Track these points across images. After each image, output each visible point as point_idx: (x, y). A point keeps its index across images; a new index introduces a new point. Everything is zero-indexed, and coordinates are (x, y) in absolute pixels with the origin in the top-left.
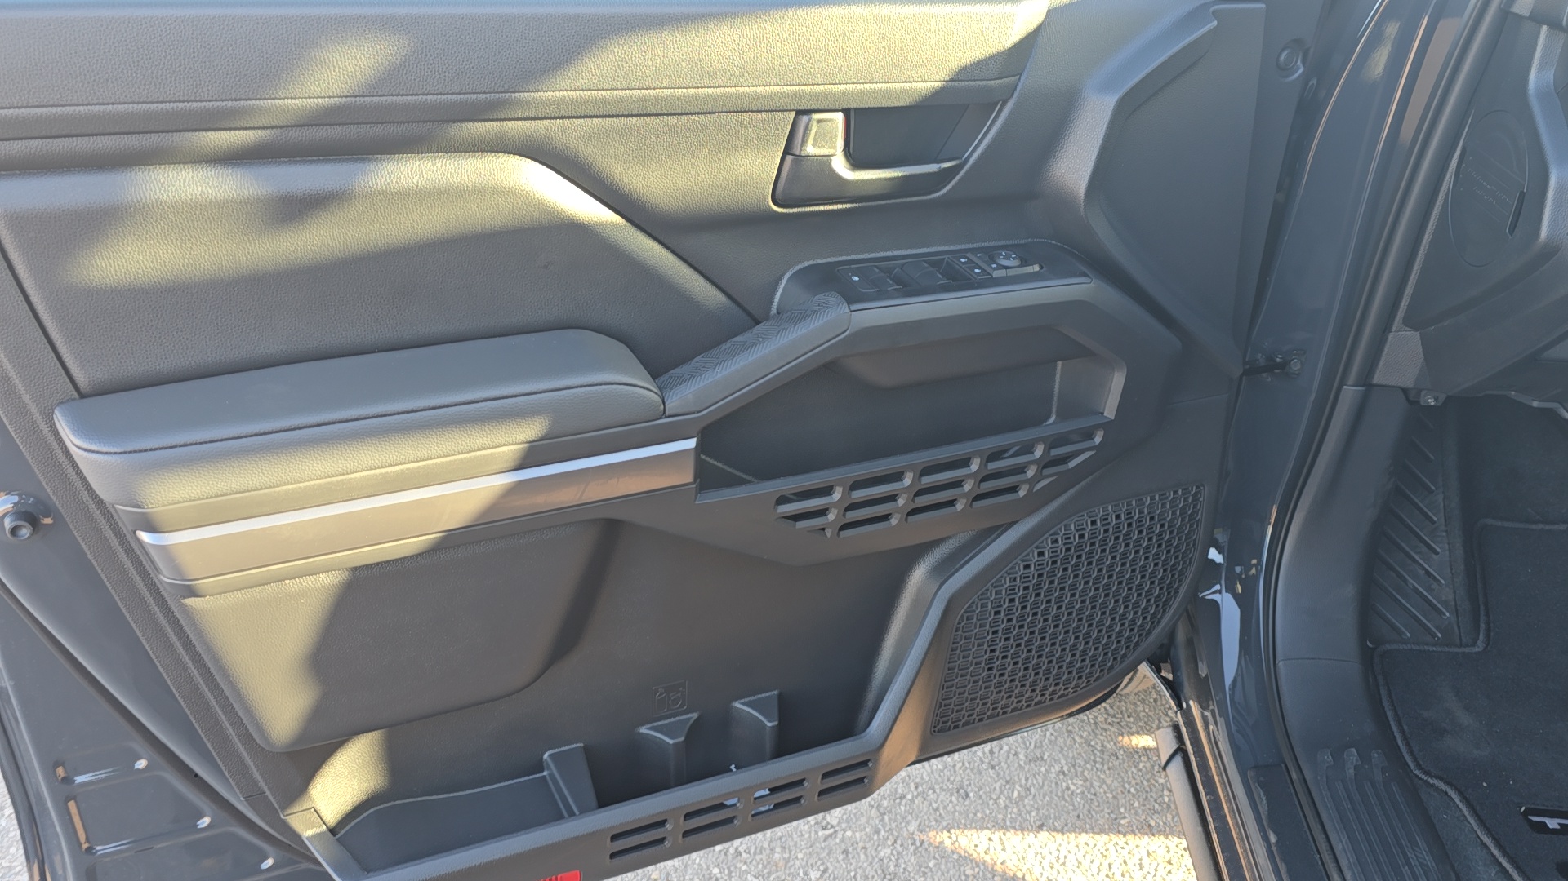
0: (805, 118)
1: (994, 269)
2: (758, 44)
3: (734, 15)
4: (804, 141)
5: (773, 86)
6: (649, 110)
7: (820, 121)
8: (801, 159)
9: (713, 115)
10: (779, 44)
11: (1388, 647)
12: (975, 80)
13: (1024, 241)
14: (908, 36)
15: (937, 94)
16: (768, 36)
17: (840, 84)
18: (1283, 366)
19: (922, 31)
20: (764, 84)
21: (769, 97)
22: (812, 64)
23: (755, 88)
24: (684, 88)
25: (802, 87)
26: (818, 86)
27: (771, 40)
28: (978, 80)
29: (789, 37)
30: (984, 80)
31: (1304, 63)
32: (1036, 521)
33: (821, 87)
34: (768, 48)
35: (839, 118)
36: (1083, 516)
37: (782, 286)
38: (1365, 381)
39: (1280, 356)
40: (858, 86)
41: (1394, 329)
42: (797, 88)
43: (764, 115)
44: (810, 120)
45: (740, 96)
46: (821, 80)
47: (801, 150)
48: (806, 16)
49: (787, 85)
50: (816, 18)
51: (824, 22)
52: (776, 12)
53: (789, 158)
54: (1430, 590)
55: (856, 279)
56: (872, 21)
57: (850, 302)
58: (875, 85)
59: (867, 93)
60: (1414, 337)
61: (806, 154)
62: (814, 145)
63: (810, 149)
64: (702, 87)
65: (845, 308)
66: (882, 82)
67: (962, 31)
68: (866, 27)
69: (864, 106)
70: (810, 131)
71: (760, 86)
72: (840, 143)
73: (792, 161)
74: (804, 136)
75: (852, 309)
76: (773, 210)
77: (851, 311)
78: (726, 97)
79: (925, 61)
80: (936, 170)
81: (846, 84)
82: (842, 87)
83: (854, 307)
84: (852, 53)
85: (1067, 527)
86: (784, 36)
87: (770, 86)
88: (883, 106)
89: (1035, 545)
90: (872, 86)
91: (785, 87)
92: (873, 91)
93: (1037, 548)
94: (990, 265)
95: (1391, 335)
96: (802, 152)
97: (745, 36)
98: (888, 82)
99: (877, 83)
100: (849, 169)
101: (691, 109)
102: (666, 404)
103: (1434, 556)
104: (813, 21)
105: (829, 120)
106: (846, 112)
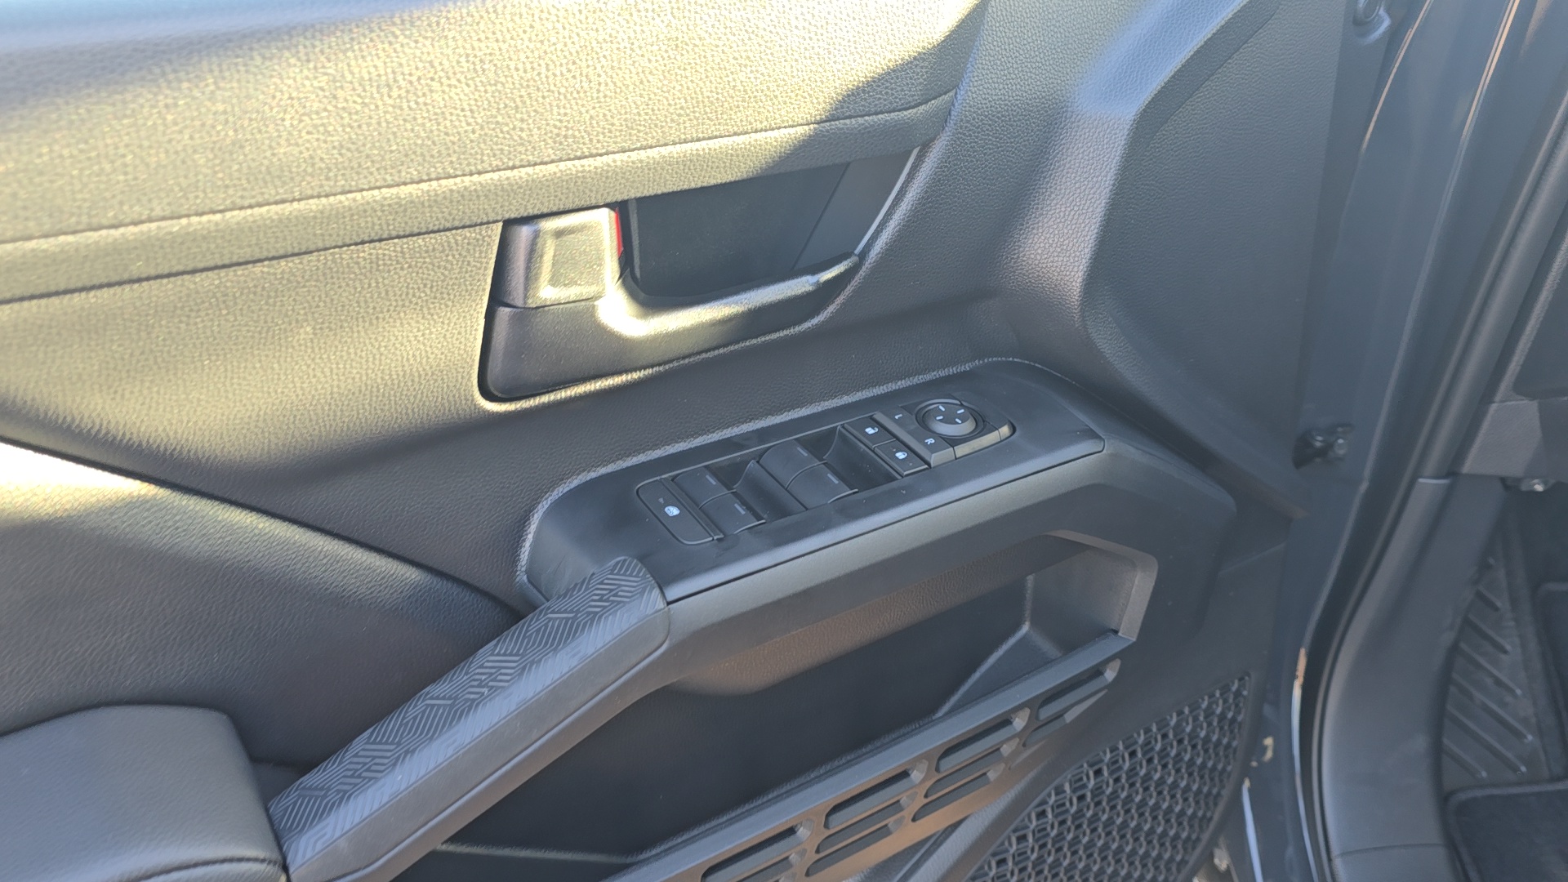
0: (525, 232)
1: (933, 449)
2: (385, 90)
3: (313, 30)
4: (530, 278)
5: (438, 179)
6: (138, 268)
7: (559, 234)
8: (527, 315)
9: (306, 258)
10: (435, 85)
11: (1463, 797)
12: (876, 113)
13: (967, 367)
14: (732, 38)
15: (804, 147)
16: (406, 70)
17: (592, 156)
18: (1323, 452)
19: (761, 25)
20: (416, 178)
21: (435, 201)
22: (522, 120)
23: (394, 190)
24: (214, 212)
25: (509, 173)
26: (543, 167)
27: (414, 79)
28: (882, 113)
29: (457, 69)
30: (894, 111)
31: (1388, 11)
32: (1014, 795)
33: (552, 168)
34: (412, 97)
35: (604, 222)
36: (1082, 766)
37: (533, 528)
38: (1451, 471)
39: (1320, 438)
40: (634, 156)
41: (1498, 397)
42: (496, 176)
43: (431, 240)
44: (536, 235)
45: (365, 210)
46: (550, 153)
47: (526, 297)
48: (493, 16)
49: (471, 174)
50: (517, 18)
51: (537, 25)
52: (416, 14)
53: (504, 313)
54: (1503, 704)
55: (673, 511)
56: (650, 14)
57: (663, 582)
58: (670, 148)
59: (657, 167)
60: (1529, 409)
61: (539, 303)
62: (554, 281)
63: (546, 292)
64: (260, 205)
65: (653, 601)
66: (685, 141)
67: (844, 17)
68: (638, 28)
69: (651, 192)
70: (541, 256)
71: (405, 184)
72: (611, 267)
73: (513, 318)
74: (528, 269)
75: (670, 599)
76: (485, 411)
77: (669, 603)
78: (324, 217)
79: (773, 86)
80: (809, 288)
81: (607, 153)
82: (599, 162)
83: (674, 592)
84: (611, 86)
85: (1059, 791)
86: (446, 64)
87: (430, 180)
88: (693, 185)
89: (1012, 827)
90: (665, 151)
91: (467, 179)
92: (668, 162)
93: (1015, 831)
94: (922, 441)
95: (1493, 407)
96: (530, 301)
97: (349, 77)
98: (699, 140)
99: (674, 143)
100: (637, 317)
101: (246, 253)
102: (291, 870)
103: (1503, 656)
104: (511, 25)
105: (581, 229)
106: (621, 208)
